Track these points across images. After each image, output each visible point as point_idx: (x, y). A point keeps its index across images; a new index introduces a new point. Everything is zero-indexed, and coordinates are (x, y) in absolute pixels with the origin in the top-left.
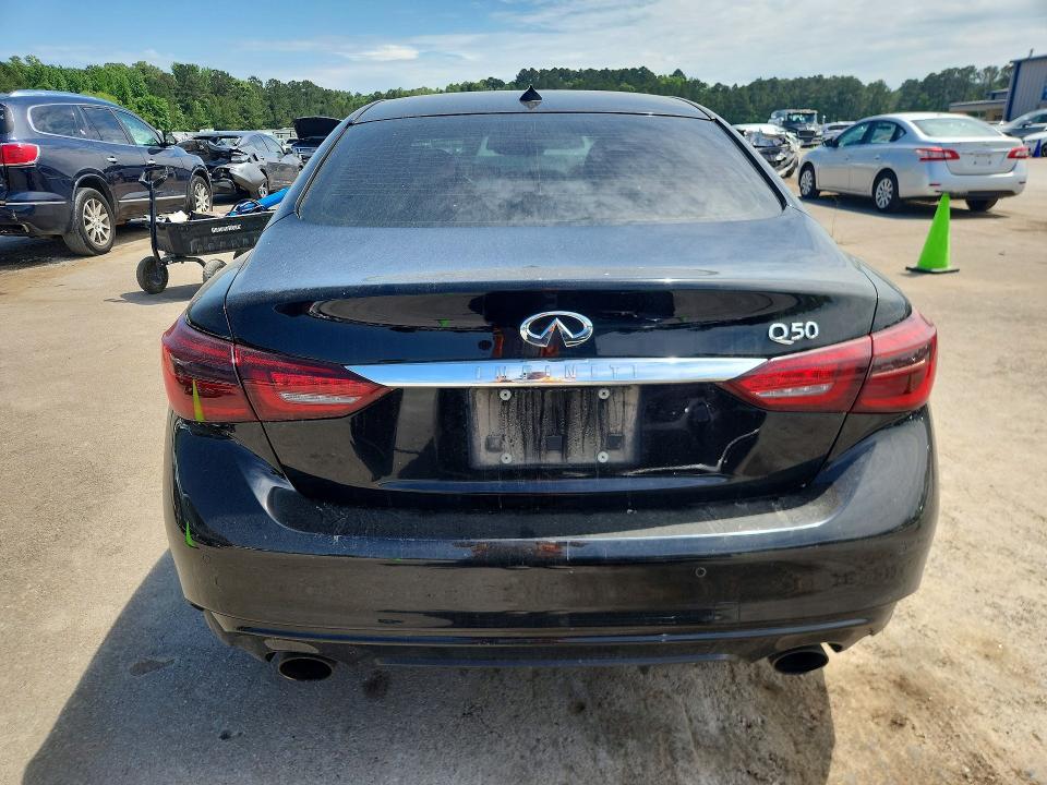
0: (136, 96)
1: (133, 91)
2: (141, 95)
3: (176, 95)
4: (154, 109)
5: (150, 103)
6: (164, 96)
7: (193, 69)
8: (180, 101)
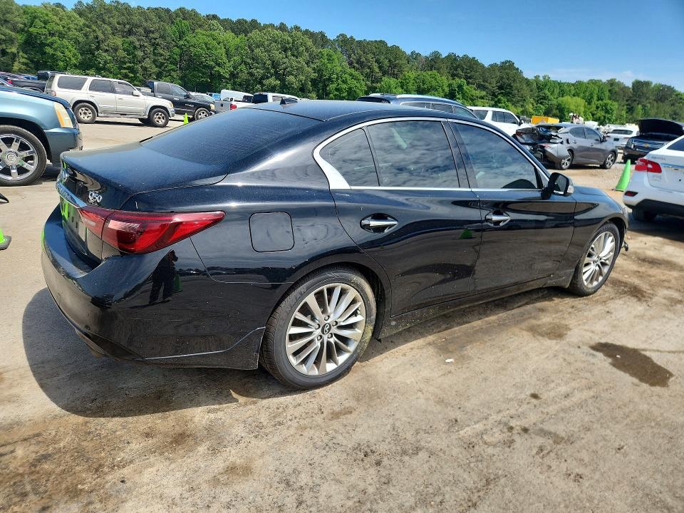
0: (598, 100)
1: (598, 97)
2: (602, 100)
3: (627, 101)
4: (606, 109)
5: (606, 105)
6: (617, 101)
7: (647, 84)
8: (627, 105)
